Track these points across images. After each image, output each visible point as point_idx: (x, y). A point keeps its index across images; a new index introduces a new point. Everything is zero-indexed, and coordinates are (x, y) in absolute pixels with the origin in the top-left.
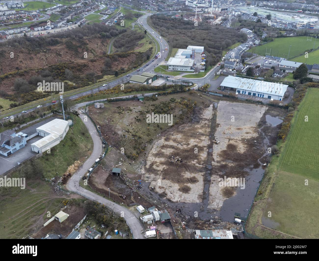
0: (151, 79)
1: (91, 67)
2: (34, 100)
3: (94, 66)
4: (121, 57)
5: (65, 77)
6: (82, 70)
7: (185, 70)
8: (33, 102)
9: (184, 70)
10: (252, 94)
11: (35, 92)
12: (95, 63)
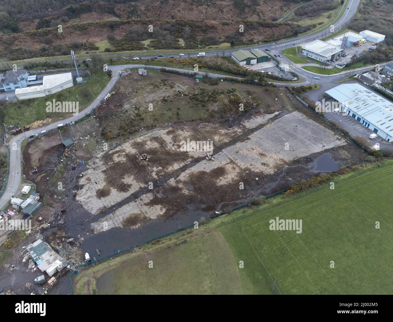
0: (256, 60)
1: (219, 30)
2: (129, 50)
3: (223, 30)
4: (264, 27)
5: (182, 35)
6: (207, 32)
7: (320, 59)
8: (126, 51)
9: (318, 59)
10: (356, 118)
11: (140, 43)
12: (226, 26)
